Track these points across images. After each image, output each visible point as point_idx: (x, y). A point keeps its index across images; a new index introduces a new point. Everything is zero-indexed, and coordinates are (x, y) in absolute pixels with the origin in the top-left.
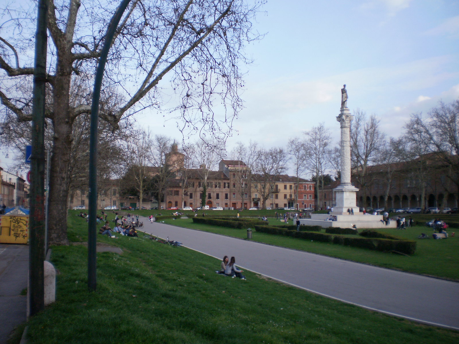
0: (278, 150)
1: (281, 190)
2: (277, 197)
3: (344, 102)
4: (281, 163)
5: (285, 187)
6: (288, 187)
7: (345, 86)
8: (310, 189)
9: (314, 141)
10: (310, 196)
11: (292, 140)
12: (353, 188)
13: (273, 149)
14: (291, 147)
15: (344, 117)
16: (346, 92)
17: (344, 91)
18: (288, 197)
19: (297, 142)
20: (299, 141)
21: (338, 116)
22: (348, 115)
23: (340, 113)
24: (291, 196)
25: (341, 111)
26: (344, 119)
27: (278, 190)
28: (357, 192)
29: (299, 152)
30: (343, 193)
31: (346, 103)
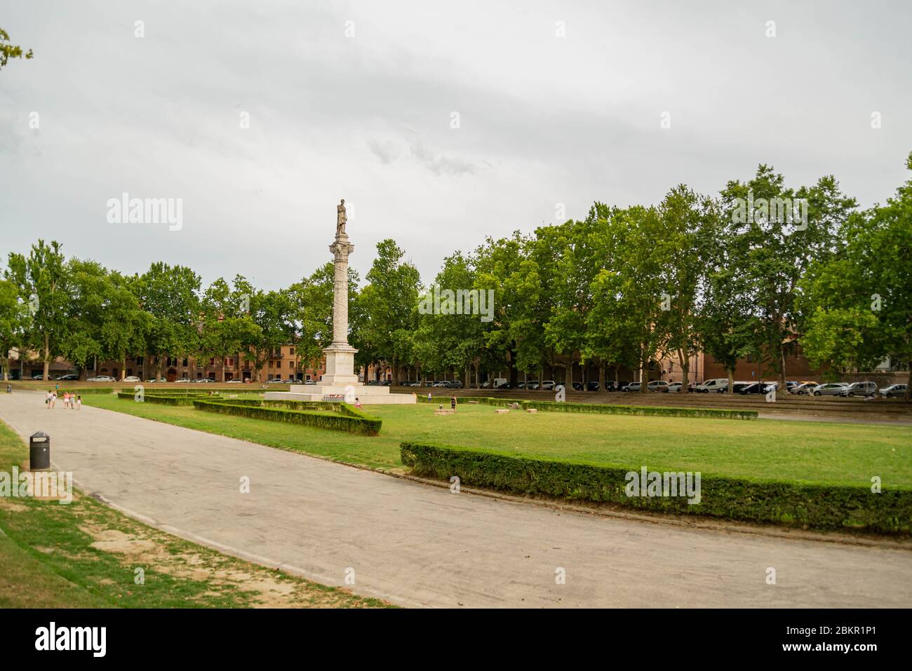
1: (285, 355)
2: (279, 365)
3: (341, 225)
5: (292, 351)
7: (343, 201)
12: (351, 348)
15: (339, 247)
16: (344, 211)
17: (341, 210)
21: (331, 244)
22: (346, 244)
23: (335, 240)
24: (300, 363)
25: (336, 238)
26: (340, 249)
27: (282, 355)
28: (355, 355)
30: (335, 355)
31: (343, 226)
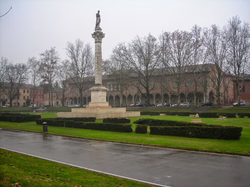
0: (22, 66)
1: (21, 93)
3: (98, 23)
4: (23, 74)
5: (24, 92)
6: (26, 91)
7: (99, 12)
8: (41, 93)
9: (47, 60)
10: (41, 97)
11: (30, 59)
13: (18, 64)
14: (30, 64)
18: (26, 98)
19: (34, 60)
20: (36, 59)
21: (93, 33)
22: (101, 33)
24: (28, 97)
25: (95, 30)
29: (35, 67)
